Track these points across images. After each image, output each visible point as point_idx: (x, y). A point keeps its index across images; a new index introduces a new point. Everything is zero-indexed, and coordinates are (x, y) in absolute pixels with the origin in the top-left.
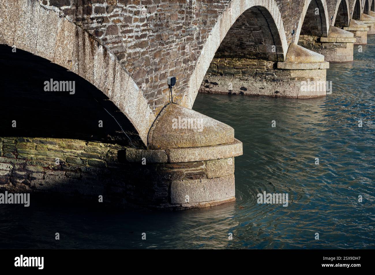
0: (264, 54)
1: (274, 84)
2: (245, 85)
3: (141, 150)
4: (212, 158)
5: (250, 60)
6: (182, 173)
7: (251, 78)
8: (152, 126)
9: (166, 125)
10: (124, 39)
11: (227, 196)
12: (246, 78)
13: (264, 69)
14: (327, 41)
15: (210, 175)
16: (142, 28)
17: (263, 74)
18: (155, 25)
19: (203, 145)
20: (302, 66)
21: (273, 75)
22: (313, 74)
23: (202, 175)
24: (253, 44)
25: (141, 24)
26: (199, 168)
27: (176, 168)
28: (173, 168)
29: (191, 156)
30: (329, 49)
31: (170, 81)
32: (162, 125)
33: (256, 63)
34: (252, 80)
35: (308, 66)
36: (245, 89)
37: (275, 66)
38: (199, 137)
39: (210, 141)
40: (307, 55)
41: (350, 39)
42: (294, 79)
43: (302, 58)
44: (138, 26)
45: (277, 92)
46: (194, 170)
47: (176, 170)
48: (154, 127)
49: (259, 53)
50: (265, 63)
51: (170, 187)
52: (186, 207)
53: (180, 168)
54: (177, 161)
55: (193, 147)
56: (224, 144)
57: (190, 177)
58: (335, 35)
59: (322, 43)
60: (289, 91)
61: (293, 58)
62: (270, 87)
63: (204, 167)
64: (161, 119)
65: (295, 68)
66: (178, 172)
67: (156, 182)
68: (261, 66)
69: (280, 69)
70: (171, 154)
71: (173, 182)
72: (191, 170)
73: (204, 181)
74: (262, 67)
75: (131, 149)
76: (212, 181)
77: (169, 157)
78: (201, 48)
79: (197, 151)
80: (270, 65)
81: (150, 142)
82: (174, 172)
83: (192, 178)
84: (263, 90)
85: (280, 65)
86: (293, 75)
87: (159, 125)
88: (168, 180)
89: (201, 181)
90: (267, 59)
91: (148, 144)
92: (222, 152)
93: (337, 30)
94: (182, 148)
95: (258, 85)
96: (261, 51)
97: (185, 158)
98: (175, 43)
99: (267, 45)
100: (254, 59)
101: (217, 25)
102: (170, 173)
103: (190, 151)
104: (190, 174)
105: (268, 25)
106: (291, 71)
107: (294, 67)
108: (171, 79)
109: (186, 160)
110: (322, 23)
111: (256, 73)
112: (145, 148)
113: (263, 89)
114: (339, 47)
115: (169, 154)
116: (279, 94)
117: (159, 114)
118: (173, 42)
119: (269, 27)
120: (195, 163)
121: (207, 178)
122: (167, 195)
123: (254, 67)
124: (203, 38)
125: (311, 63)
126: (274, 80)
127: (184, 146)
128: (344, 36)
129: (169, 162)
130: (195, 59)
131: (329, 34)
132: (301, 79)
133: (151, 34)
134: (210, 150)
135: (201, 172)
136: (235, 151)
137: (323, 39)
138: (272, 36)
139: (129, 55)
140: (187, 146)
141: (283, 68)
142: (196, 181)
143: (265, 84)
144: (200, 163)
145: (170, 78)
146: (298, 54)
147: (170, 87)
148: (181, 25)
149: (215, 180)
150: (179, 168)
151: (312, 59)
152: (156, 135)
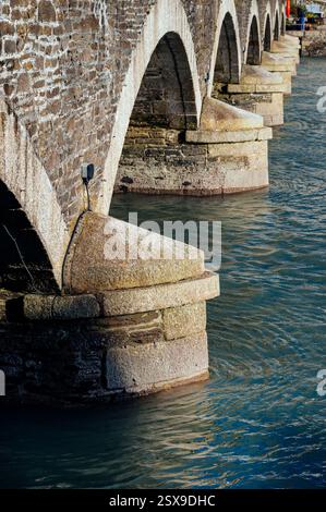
0: (162, 116)
1: (180, 169)
2: (130, 173)
3: (51, 298)
4: (175, 304)
5: (137, 129)
6: (123, 333)
7: (139, 161)
8: (68, 253)
9: (90, 250)
10: (36, 99)
11: (198, 369)
12: (131, 160)
13: (161, 143)
14: (240, 91)
15: (170, 335)
16: (55, 77)
17: (160, 152)
18: (68, 72)
19: (157, 282)
20: (229, 137)
21: (178, 154)
22: (247, 149)
23: (157, 334)
24: (144, 99)
25: (53, 70)
26: (152, 323)
27: (114, 326)
28: (107, 326)
29: (139, 303)
30: (244, 105)
31: (85, 171)
32: (83, 251)
33: (147, 134)
34: (140, 164)
35: (238, 136)
36: (131, 181)
37: (182, 138)
38: (151, 267)
39: (169, 275)
40: (234, 117)
41: (276, 87)
42: (214, 159)
43: (228, 123)
44: (50, 75)
45: (186, 184)
46: (144, 328)
47: (113, 329)
48: (71, 255)
49: (153, 116)
50: (164, 132)
51: (104, 360)
52: (133, 394)
53: (121, 325)
54: (116, 313)
55: (142, 287)
56: (191, 279)
57: (139, 339)
58: (251, 80)
59: (230, 94)
60: (208, 180)
61: (211, 122)
62: (174, 176)
63: (158, 320)
64: (80, 239)
65: (216, 141)
66: (118, 332)
67: (79, 353)
68: (156, 138)
69: (192, 143)
70: (107, 301)
71: (108, 352)
72: (139, 328)
73: (161, 345)
74: (158, 140)
75: (33, 296)
76: (173, 345)
77: (102, 307)
78: (115, 110)
79: (149, 294)
80: (172, 135)
81: (67, 280)
82: (111, 333)
83: (140, 342)
84: (162, 182)
85: (191, 136)
86: (213, 152)
87: (79, 251)
88: (101, 348)
89: (155, 346)
90: (167, 126)
91: (63, 285)
92: (189, 293)
93: (254, 72)
94: (123, 289)
95: (153, 172)
96: (156, 112)
97: (130, 306)
98: (88, 104)
99: (168, 101)
100: (144, 126)
101: (131, 69)
102: (103, 335)
103: (139, 294)
104: (138, 334)
105: (176, 64)
106: (210, 146)
107: (215, 138)
108: (88, 168)
109: (132, 311)
110: (230, 60)
111: (148, 152)
112: (58, 293)
113: (161, 178)
114: (261, 100)
115: (103, 301)
116: (190, 187)
117: (74, 232)
118: (86, 100)
119: (176, 69)
120: (146, 315)
121: (166, 339)
122: (99, 375)
123: (144, 141)
124: (117, 91)
125: (242, 130)
126: (180, 163)
127: (127, 285)
128: (268, 81)
129: (102, 315)
130: (110, 131)
131: (242, 78)
132: (226, 159)
133: (64, 88)
134: (169, 291)
135: (155, 330)
136: (209, 290)
137: (232, 88)
138: (180, 84)
139: (42, 126)
140: (131, 286)
141: (195, 140)
142: (148, 345)
143: (165, 170)
144: (152, 314)
145: (85, 165)
146: (221, 116)
147: (85, 181)
148: (94, 69)
149: (178, 341)
150: (118, 325)
151: (245, 124)
152: (76, 269)
